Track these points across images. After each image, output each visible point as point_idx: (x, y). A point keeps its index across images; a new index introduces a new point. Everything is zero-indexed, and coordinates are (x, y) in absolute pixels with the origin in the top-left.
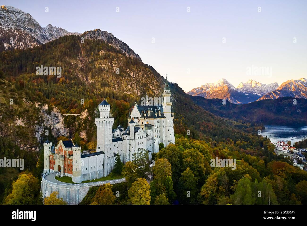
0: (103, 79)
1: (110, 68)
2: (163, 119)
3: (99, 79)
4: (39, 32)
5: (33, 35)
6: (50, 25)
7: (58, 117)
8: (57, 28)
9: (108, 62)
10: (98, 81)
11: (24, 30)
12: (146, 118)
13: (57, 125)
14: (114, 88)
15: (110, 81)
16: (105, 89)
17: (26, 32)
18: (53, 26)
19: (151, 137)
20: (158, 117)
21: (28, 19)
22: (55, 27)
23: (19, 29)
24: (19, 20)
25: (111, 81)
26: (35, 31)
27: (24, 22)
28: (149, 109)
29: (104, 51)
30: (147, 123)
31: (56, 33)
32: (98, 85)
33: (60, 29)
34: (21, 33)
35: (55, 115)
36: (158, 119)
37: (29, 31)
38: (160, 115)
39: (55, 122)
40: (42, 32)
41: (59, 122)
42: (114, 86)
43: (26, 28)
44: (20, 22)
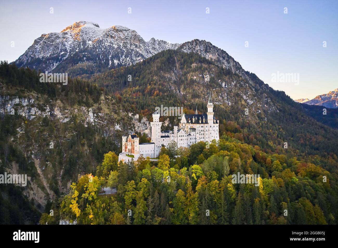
0: (194, 90)
1: (201, 79)
2: (206, 125)
3: (190, 91)
4: (143, 47)
5: (138, 50)
6: (153, 39)
7: (146, 124)
8: (159, 41)
9: (199, 74)
10: (189, 93)
11: (131, 46)
12: (190, 124)
13: (146, 130)
14: (204, 99)
15: (200, 93)
16: (195, 100)
17: (132, 48)
18: (156, 39)
19: (194, 137)
20: (202, 123)
21: (133, 36)
22: (158, 40)
23: (127, 46)
24: (127, 37)
25: (202, 92)
26: (140, 46)
27: (131, 38)
28: (194, 117)
29: (196, 63)
30: (191, 127)
31: (158, 46)
32: (189, 96)
33: (162, 41)
34: (128, 49)
35: (144, 123)
36: (202, 125)
37: (134, 47)
38: (204, 122)
39: (144, 129)
40: (146, 47)
41: (147, 128)
42: (204, 97)
43: (132, 44)
44: (127, 39)
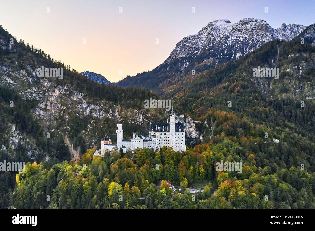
0: (283, 84)
1: (295, 72)
2: (168, 133)
3: (279, 85)
4: (270, 36)
5: (264, 40)
6: (285, 26)
8: (292, 25)
9: (294, 65)
10: (278, 87)
11: (256, 37)
12: (152, 132)
14: (294, 94)
15: (291, 87)
16: (282, 95)
17: (257, 39)
18: (287, 24)
20: (165, 131)
21: (261, 26)
22: (290, 25)
23: (252, 37)
24: (254, 28)
25: (293, 86)
26: (267, 35)
27: (258, 29)
28: (156, 126)
29: (294, 54)
30: (154, 134)
31: (289, 32)
32: (277, 91)
33: (295, 25)
34: (253, 40)
35: (189, 122)
36: (165, 133)
37: (261, 37)
39: (188, 127)
40: (275, 34)
41: (191, 126)
42: (295, 91)
43: (259, 35)
44: (254, 30)
